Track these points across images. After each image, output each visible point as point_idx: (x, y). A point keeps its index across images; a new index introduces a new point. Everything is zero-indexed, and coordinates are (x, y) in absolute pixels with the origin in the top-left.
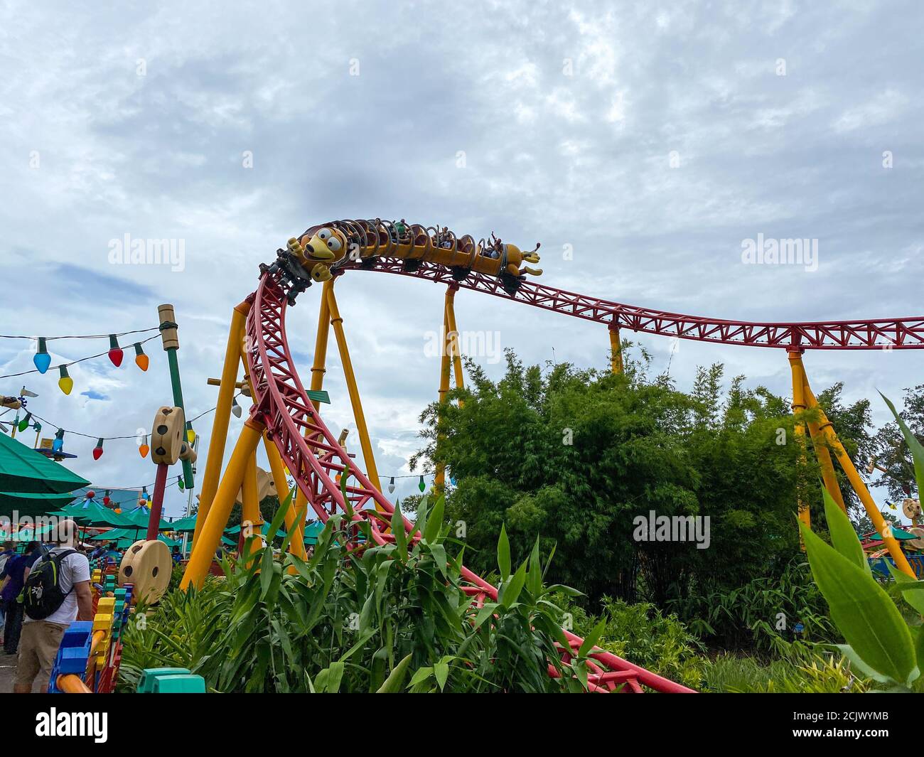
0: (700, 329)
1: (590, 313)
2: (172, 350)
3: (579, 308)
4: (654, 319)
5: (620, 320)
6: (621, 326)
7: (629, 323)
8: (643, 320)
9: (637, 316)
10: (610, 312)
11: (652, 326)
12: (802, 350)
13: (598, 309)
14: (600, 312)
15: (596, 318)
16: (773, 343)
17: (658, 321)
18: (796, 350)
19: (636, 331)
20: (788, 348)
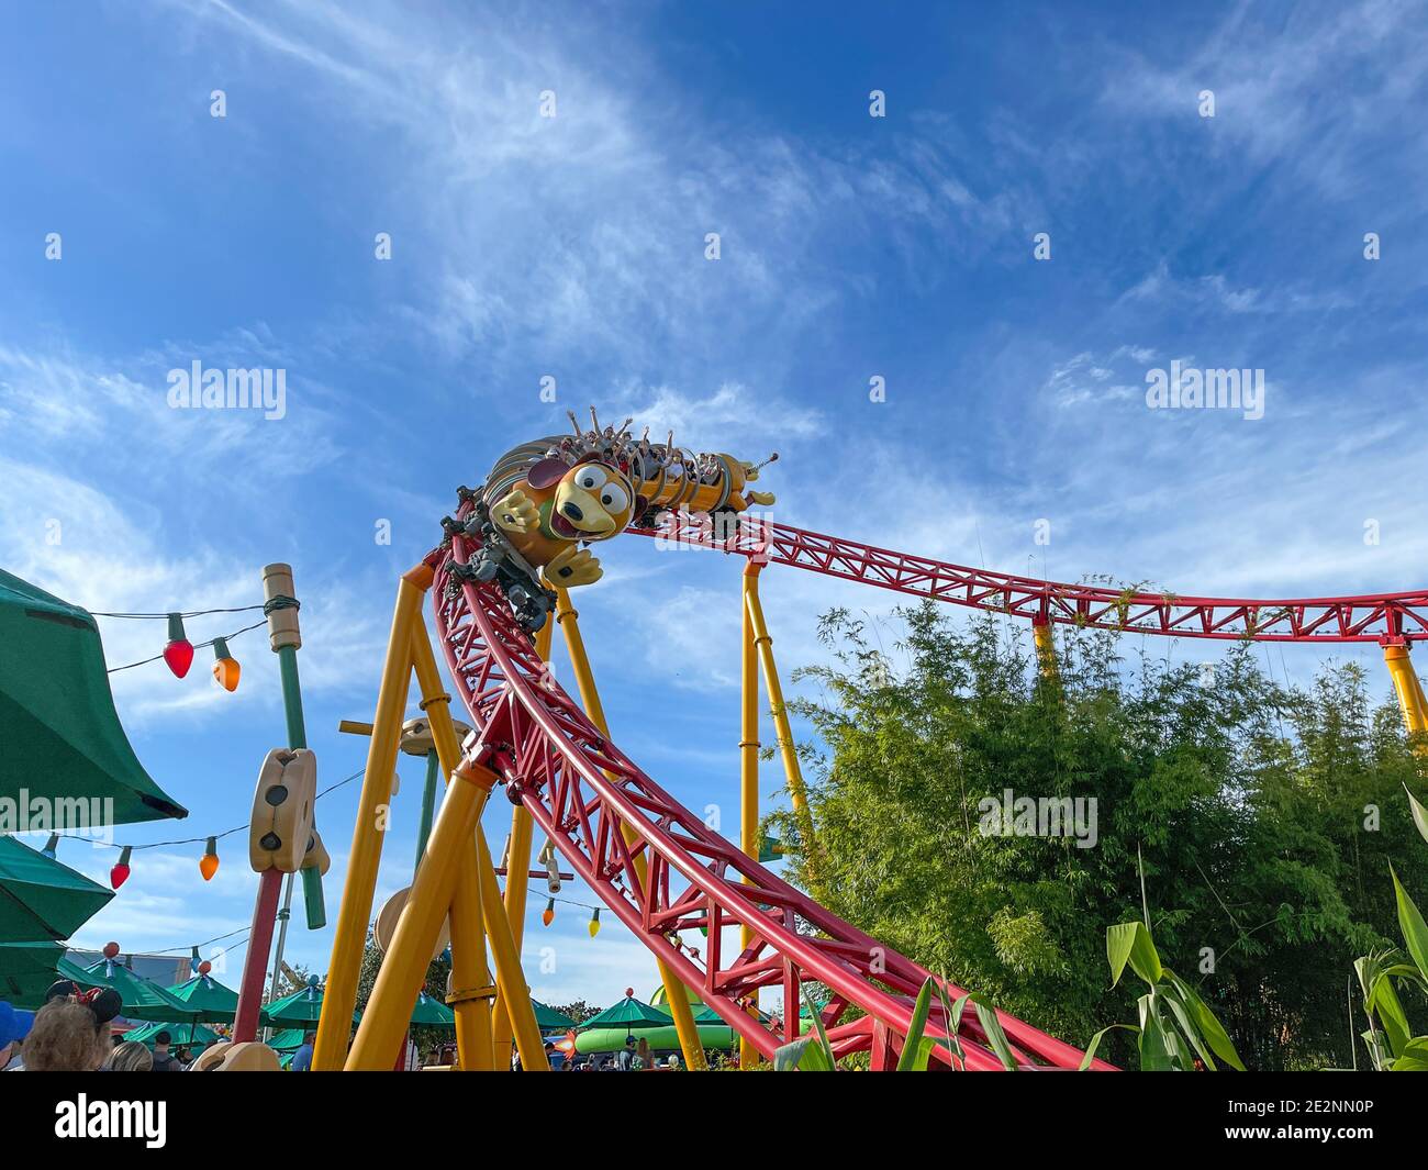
1: (998, 599)
2: (288, 650)
3: (977, 591)
4: (1116, 604)
5: (1053, 609)
6: (1056, 619)
7: (1068, 613)
9: (1083, 601)
10: (1035, 595)
11: (1112, 616)
13: (1011, 590)
14: (1015, 597)
15: (1010, 608)
18: (1399, 644)
19: (1082, 627)
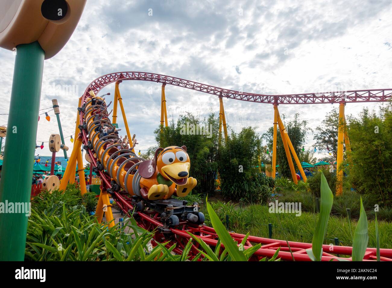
0: (247, 97)
1: (212, 92)
2: (57, 114)
3: (209, 90)
4: (233, 94)
5: (223, 94)
6: (223, 96)
7: (225, 95)
8: (230, 94)
9: (228, 93)
10: (219, 91)
11: (232, 96)
12: (278, 104)
13: (215, 90)
14: (216, 92)
15: (215, 94)
16: (269, 102)
17: (234, 95)
18: (276, 104)
19: (228, 98)
20: (273, 104)
